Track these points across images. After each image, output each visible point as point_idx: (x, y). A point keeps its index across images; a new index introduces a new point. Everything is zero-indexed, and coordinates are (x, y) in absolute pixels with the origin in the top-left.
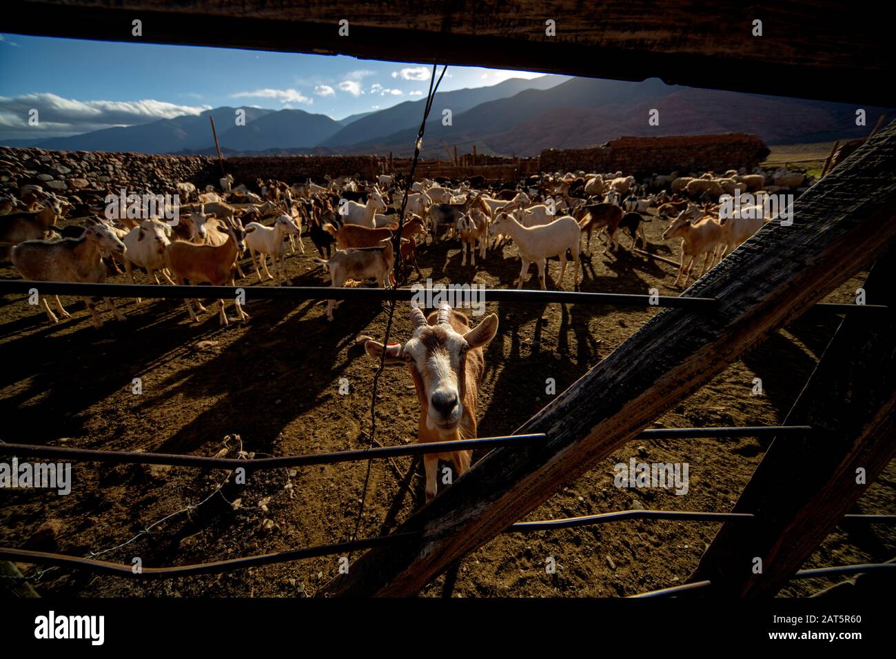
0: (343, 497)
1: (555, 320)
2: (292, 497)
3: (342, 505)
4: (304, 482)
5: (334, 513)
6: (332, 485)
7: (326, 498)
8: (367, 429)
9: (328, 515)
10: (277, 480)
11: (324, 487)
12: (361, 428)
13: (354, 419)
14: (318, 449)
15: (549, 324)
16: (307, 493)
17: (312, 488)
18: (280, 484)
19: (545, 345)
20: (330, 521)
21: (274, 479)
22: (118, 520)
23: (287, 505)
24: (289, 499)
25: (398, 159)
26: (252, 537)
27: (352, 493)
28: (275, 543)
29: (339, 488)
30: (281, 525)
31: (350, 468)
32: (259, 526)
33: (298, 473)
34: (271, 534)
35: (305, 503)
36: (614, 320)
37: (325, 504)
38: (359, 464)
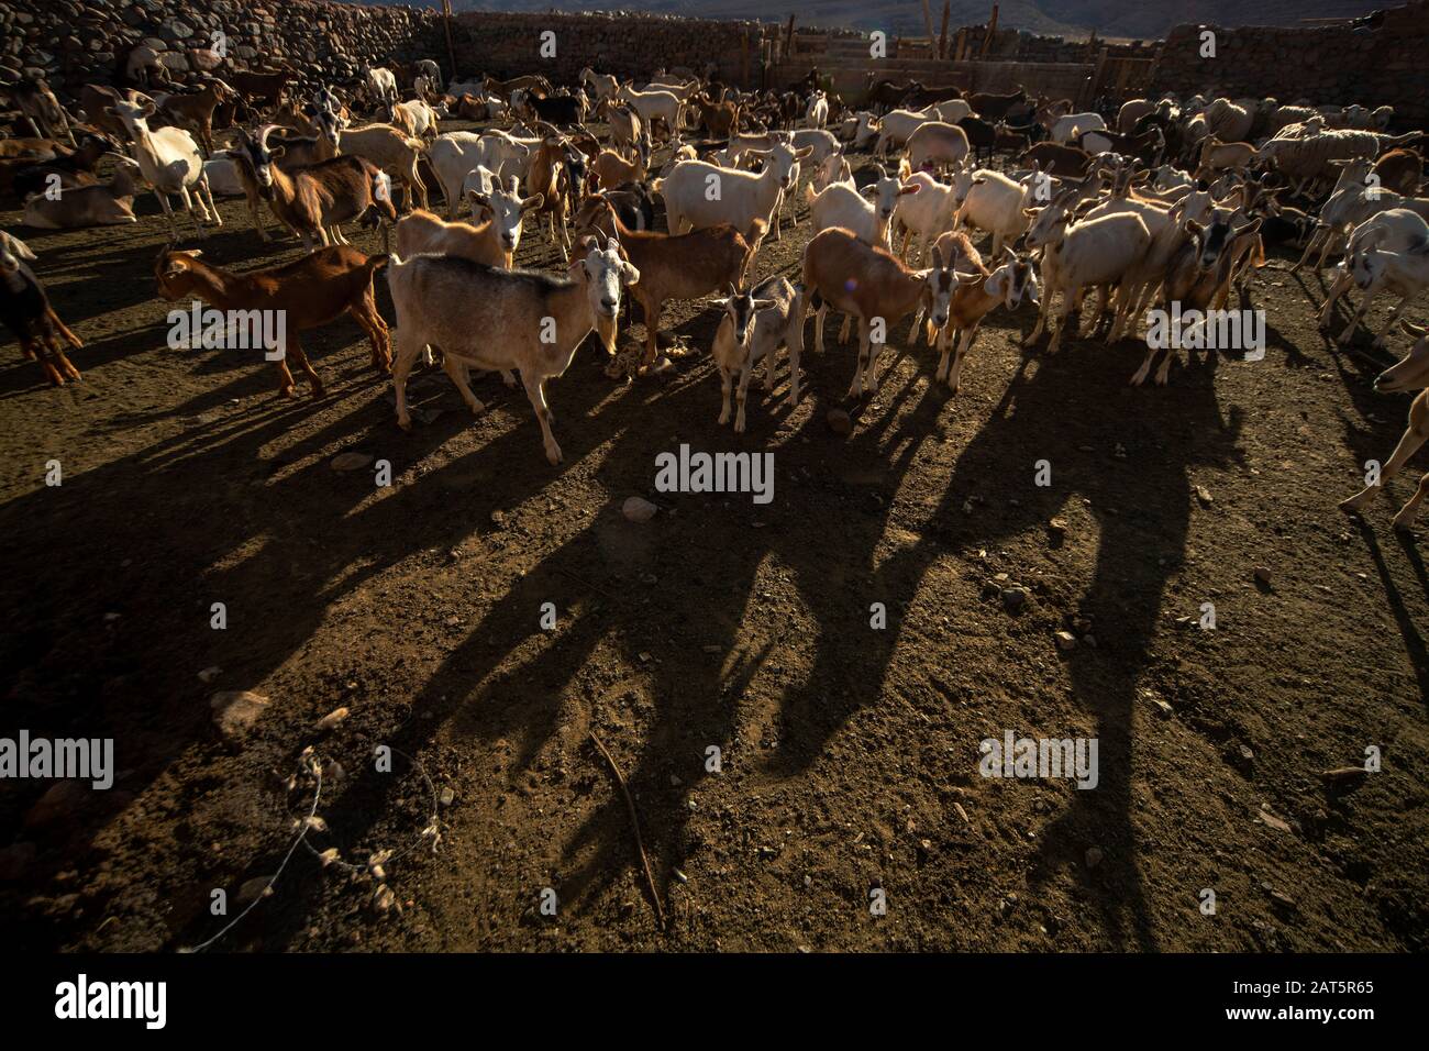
0: (525, 878)
1: (1084, 535)
2: (435, 850)
3: (520, 896)
4: (462, 823)
5: (502, 911)
6: (512, 844)
7: (494, 871)
8: (602, 731)
9: (492, 910)
10: (418, 804)
11: (496, 844)
12: (592, 725)
13: (583, 697)
14: (503, 753)
15: (1067, 543)
16: (462, 848)
17: (474, 839)
18: (420, 813)
19: (1041, 603)
20: (493, 926)
21: (413, 799)
23: (424, 866)
24: (430, 855)
26: (353, 916)
27: (544, 875)
28: (389, 943)
29: (523, 856)
30: (406, 908)
31: (552, 815)
32: (369, 897)
33: (455, 799)
34: (384, 921)
35: (454, 871)
36: (1242, 564)
37: (490, 882)
38: (570, 810)
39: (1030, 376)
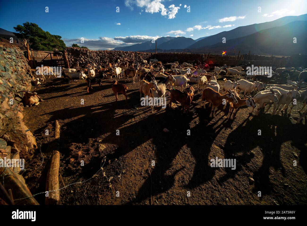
0: (131, 191)
1: (260, 157)
2: (119, 180)
3: (129, 194)
4: (125, 177)
5: (126, 195)
6: (131, 184)
7: (127, 187)
8: (150, 168)
9: (125, 195)
10: (119, 171)
11: (129, 183)
12: (149, 167)
13: (149, 161)
14: (134, 167)
15: (255, 158)
16: (123, 182)
17: (126, 181)
18: (119, 173)
20: (124, 198)
21: (119, 170)
22: (88, 159)
23: (117, 182)
24: (119, 181)
25: (212, 55)
26: (105, 187)
27: (134, 192)
28: (109, 194)
29: (132, 187)
30: (113, 188)
31: (138, 181)
32: (108, 184)
33: (125, 172)
34: (109, 189)
35: (121, 185)
37: (126, 189)
38: (141, 181)
39: (250, 120)
